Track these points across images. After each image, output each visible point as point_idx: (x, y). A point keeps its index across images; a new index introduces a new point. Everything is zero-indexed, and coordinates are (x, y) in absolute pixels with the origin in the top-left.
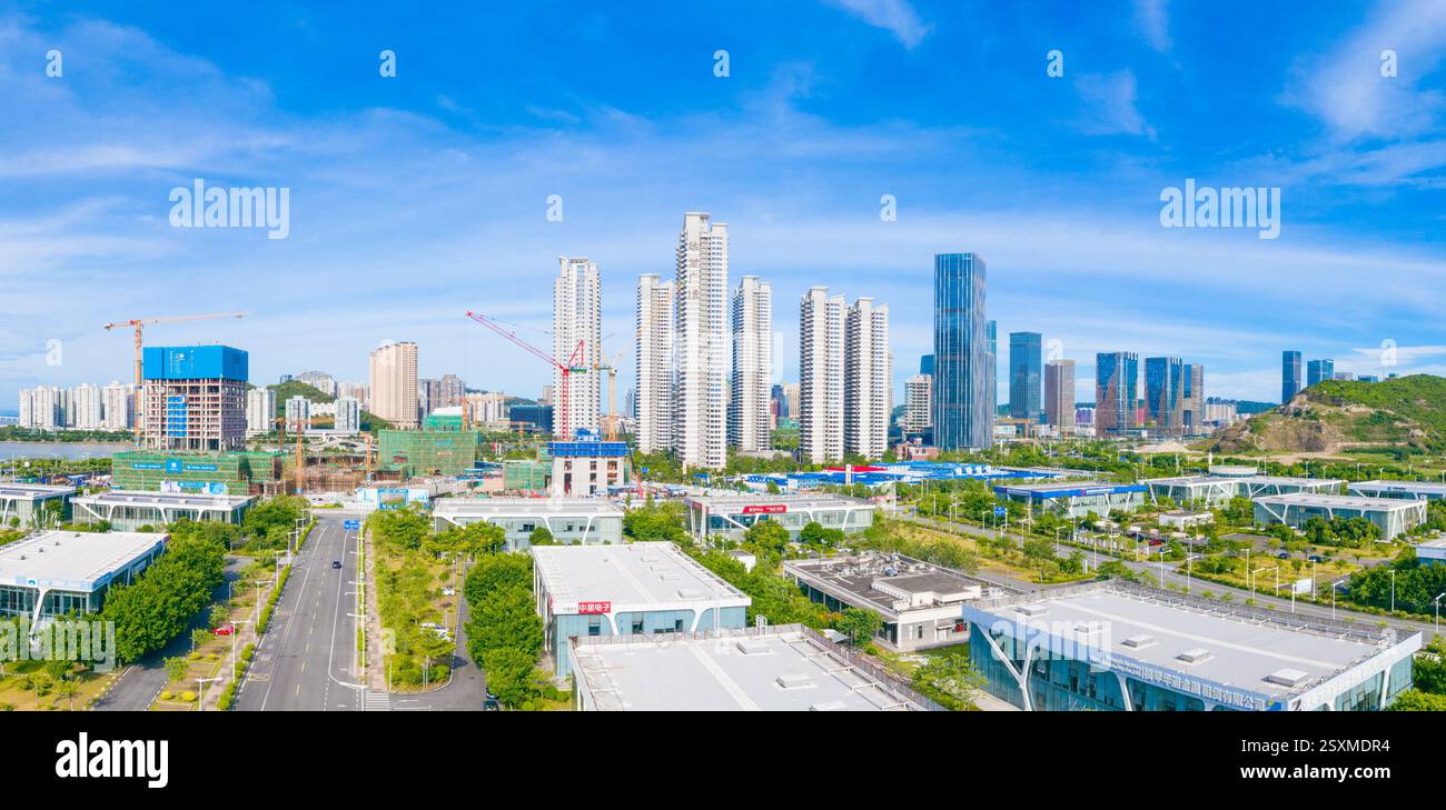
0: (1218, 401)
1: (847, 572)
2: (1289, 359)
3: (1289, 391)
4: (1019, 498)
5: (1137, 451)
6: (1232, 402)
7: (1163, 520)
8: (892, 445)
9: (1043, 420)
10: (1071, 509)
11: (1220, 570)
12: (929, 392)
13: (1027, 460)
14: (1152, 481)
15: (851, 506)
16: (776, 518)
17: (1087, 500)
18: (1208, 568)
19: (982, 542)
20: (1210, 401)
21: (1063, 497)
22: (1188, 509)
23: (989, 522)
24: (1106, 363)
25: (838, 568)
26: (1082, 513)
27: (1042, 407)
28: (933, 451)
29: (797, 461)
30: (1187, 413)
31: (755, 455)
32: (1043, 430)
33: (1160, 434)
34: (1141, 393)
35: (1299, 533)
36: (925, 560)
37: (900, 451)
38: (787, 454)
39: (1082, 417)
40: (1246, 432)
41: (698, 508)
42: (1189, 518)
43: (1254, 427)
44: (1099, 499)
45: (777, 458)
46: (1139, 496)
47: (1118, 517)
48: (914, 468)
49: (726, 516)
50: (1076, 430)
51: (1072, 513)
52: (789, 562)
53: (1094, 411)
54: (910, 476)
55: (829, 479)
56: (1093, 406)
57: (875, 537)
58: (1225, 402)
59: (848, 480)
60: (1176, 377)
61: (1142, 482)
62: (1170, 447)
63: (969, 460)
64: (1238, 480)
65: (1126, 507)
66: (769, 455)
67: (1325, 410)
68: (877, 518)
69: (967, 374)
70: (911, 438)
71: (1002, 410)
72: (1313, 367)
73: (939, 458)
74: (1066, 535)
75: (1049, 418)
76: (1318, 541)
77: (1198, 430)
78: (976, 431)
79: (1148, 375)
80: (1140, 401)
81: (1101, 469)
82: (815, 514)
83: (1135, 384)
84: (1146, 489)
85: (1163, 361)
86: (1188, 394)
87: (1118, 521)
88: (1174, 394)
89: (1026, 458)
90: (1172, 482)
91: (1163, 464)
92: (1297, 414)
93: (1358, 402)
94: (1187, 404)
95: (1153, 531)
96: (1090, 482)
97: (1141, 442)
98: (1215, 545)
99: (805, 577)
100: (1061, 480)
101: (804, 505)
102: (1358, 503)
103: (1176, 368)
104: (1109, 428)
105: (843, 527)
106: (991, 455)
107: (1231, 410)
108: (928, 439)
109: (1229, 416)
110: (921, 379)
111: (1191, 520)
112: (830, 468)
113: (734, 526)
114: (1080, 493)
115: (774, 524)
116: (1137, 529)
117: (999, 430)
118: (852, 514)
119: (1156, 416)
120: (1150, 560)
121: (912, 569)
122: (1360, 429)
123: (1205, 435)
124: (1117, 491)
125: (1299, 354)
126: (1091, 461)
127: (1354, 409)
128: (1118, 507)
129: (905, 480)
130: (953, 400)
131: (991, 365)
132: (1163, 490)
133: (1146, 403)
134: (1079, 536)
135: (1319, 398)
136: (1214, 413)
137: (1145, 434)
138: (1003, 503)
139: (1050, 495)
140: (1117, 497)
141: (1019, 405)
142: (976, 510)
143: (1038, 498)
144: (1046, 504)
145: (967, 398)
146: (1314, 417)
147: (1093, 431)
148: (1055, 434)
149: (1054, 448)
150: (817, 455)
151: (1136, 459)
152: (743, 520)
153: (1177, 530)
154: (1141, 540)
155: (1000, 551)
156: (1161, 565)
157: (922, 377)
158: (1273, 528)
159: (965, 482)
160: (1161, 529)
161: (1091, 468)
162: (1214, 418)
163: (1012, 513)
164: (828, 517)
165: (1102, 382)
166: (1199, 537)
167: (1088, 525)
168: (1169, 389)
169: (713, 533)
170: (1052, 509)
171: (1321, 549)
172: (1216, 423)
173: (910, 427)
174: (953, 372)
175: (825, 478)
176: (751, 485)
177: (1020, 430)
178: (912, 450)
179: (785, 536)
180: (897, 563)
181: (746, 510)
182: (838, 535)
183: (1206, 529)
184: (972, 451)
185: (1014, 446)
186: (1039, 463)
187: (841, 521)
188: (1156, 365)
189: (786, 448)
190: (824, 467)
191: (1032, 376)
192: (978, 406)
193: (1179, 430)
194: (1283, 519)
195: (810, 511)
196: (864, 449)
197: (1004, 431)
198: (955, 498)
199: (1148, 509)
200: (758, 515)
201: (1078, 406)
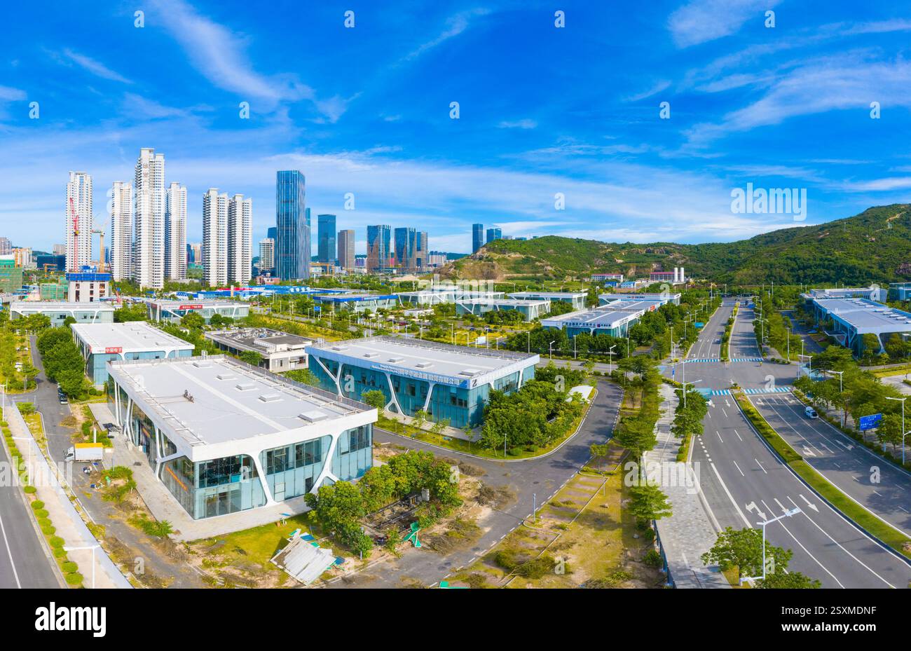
0: (436, 253)
1: (239, 336)
2: (476, 229)
3: (476, 245)
4: (328, 302)
5: (390, 280)
6: (444, 254)
7: (407, 313)
8: (254, 278)
9: (337, 264)
10: (356, 308)
11: (437, 337)
12: (273, 248)
13: (329, 285)
14: (399, 294)
15: (236, 306)
16: (197, 311)
17: (364, 303)
18: (431, 335)
19: (309, 323)
20: (432, 253)
21: (351, 301)
22: (420, 307)
23: (311, 315)
24: (373, 231)
25: (234, 335)
26: (362, 310)
27: (337, 257)
28: (277, 280)
29: (203, 285)
30: (419, 260)
31: (179, 282)
32: (337, 269)
33: (403, 272)
34: (392, 249)
35: (480, 319)
36: (280, 330)
37: (258, 280)
38: (196, 281)
39: (359, 263)
40: (452, 269)
41: (154, 308)
42: (421, 312)
43: (457, 266)
44: (371, 303)
45: (192, 284)
46: (393, 302)
47: (381, 311)
48: (267, 289)
49: (170, 311)
50: (356, 270)
51: (356, 310)
52: (209, 332)
53: (365, 259)
54: (265, 293)
55: (221, 293)
56: (365, 256)
57: (251, 321)
58: (440, 254)
59: (232, 294)
60: (412, 239)
61: (394, 294)
62: (408, 278)
63: (299, 285)
64: (447, 293)
65: (386, 307)
66: (187, 281)
67: (497, 256)
68: (250, 312)
69: (295, 238)
70: (264, 273)
71: (314, 259)
72: (490, 233)
73: (280, 284)
74: (354, 320)
75: (341, 262)
76: (491, 322)
77: (425, 269)
78: (300, 269)
79: (396, 238)
80: (392, 254)
81: (371, 289)
82: (218, 310)
83: (389, 243)
84: (396, 297)
85: (405, 230)
86: (419, 249)
87: (381, 314)
88: (411, 248)
89: (329, 284)
90: (411, 294)
91: (407, 286)
92: (481, 259)
93: (515, 251)
94: (418, 255)
95: (402, 319)
96: (364, 294)
97: (393, 276)
98: (435, 324)
99: (217, 339)
100: (349, 294)
101: (210, 306)
102: (514, 303)
103: (412, 234)
104: (374, 268)
105: (233, 316)
106: (308, 282)
107: (444, 258)
108: (273, 274)
109: (442, 261)
110: (268, 241)
111: (422, 312)
112: (220, 288)
113: (174, 316)
114: (360, 299)
115: (197, 314)
116: (392, 317)
117: (313, 270)
118: (237, 310)
119: (401, 261)
120: (400, 332)
121: (274, 335)
122: (516, 267)
123: (429, 272)
124: (381, 298)
125: (482, 226)
126: (364, 285)
127: (513, 255)
128: (382, 307)
129: (262, 295)
130: (287, 252)
131: (308, 233)
132: (406, 298)
133: (395, 255)
134: (361, 321)
135: (494, 250)
136: (434, 260)
137: (395, 271)
138: (319, 305)
139: (344, 300)
140: (380, 302)
141: (324, 255)
142: (303, 308)
143: (337, 301)
144: (342, 305)
145: (295, 251)
146: (491, 260)
147: (365, 271)
148: (344, 272)
149: (344, 279)
150: (213, 282)
151: (391, 284)
152: (179, 313)
153: (414, 318)
154: (395, 323)
155: (319, 328)
156: (406, 334)
157: (269, 239)
158: (467, 316)
159: (296, 296)
160: (406, 318)
161: (366, 289)
162: (434, 263)
163: (323, 310)
164: (224, 311)
165: (371, 242)
166: (426, 321)
167: (366, 316)
168: (408, 246)
169: (164, 319)
170: (345, 308)
171: (492, 326)
172: (435, 265)
173: (262, 268)
174: (287, 236)
175: (218, 294)
176: (179, 297)
177: (324, 269)
178: (265, 279)
179: (202, 321)
180: (265, 332)
181: (181, 307)
182: (231, 321)
183: (429, 317)
184: (298, 280)
185: (321, 278)
186: (336, 287)
187: (231, 314)
188: (401, 232)
189: (196, 278)
190: (216, 288)
191: (331, 239)
192: (301, 255)
193: (414, 269)
194: (472, 312)
195: (215, 308)
196: (238, 279)
197: (316, 270)
198: (292, 304)
199: (398, 308)
200: (187, 310)
201: (357, 256)
